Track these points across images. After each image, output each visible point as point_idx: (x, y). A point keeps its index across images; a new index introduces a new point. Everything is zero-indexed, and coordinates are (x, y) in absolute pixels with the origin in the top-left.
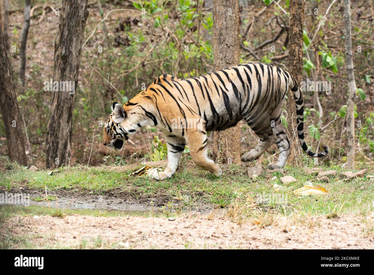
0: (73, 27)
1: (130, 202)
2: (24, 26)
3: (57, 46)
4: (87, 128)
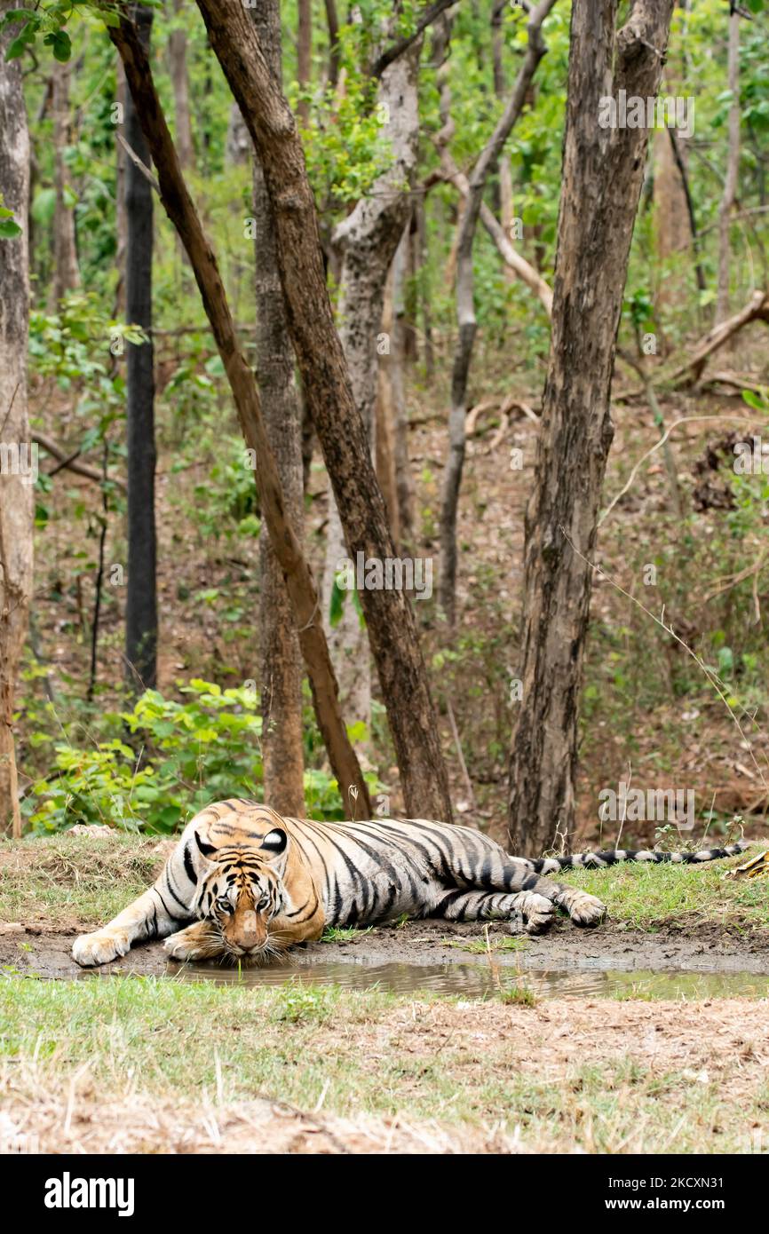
0: (572, 471)
1: (726, 950)
2: (451, 461)
3: (531, 524)
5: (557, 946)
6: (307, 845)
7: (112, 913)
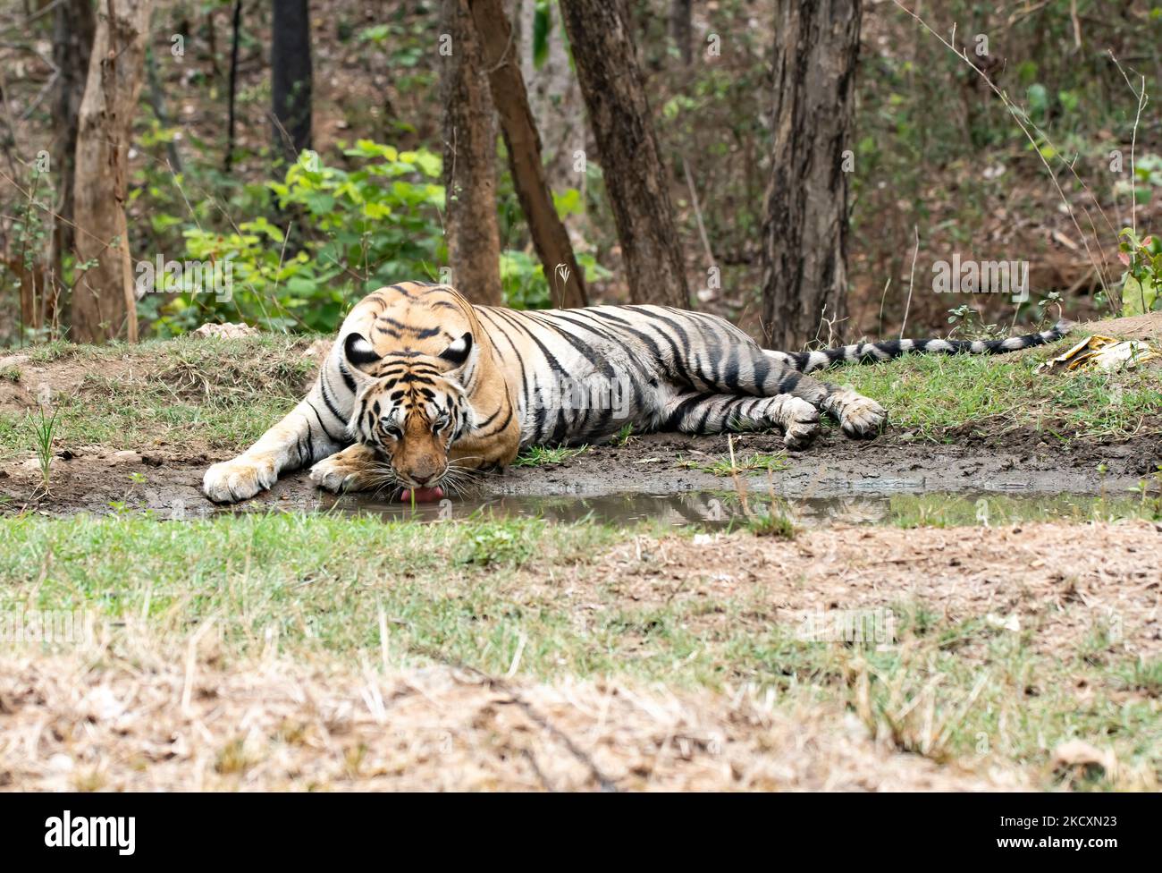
1: (1042, 465)
4: (910, 198)
5: (824, 465)
6: (499, 339)
7: (252, 435)
